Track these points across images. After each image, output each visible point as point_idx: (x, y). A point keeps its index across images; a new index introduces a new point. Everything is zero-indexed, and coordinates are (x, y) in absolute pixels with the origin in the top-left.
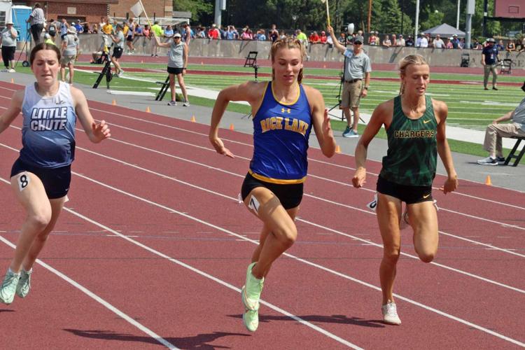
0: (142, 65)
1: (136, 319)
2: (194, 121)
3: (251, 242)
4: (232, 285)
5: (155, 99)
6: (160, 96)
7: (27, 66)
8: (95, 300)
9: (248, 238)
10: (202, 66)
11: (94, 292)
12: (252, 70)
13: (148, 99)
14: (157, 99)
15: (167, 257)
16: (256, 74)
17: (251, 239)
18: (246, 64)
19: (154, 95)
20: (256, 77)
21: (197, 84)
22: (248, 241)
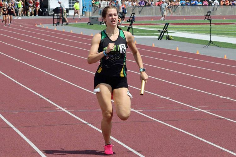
0: (152, 21)
1: (138, 152)
2: (178, 50)
3: (202, 111)
4: (190, 133)
5: (158, 39)
6: (160, 38)
7: (90, 25)
8: (118, 143)
9: (201, 109)
10: (185, 21)
11: (117, 139)
12: (208, 22)
13: (154, 39)
14: (159, 39)
15: (157, 120)
16: (210, 24)
17: (202, 109)
18: (205, 19)
19: (157, 37)
20: (210, 25)
21: (181, 30)
22: (201, 111)
